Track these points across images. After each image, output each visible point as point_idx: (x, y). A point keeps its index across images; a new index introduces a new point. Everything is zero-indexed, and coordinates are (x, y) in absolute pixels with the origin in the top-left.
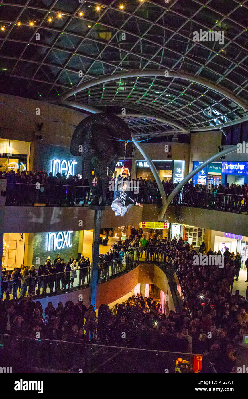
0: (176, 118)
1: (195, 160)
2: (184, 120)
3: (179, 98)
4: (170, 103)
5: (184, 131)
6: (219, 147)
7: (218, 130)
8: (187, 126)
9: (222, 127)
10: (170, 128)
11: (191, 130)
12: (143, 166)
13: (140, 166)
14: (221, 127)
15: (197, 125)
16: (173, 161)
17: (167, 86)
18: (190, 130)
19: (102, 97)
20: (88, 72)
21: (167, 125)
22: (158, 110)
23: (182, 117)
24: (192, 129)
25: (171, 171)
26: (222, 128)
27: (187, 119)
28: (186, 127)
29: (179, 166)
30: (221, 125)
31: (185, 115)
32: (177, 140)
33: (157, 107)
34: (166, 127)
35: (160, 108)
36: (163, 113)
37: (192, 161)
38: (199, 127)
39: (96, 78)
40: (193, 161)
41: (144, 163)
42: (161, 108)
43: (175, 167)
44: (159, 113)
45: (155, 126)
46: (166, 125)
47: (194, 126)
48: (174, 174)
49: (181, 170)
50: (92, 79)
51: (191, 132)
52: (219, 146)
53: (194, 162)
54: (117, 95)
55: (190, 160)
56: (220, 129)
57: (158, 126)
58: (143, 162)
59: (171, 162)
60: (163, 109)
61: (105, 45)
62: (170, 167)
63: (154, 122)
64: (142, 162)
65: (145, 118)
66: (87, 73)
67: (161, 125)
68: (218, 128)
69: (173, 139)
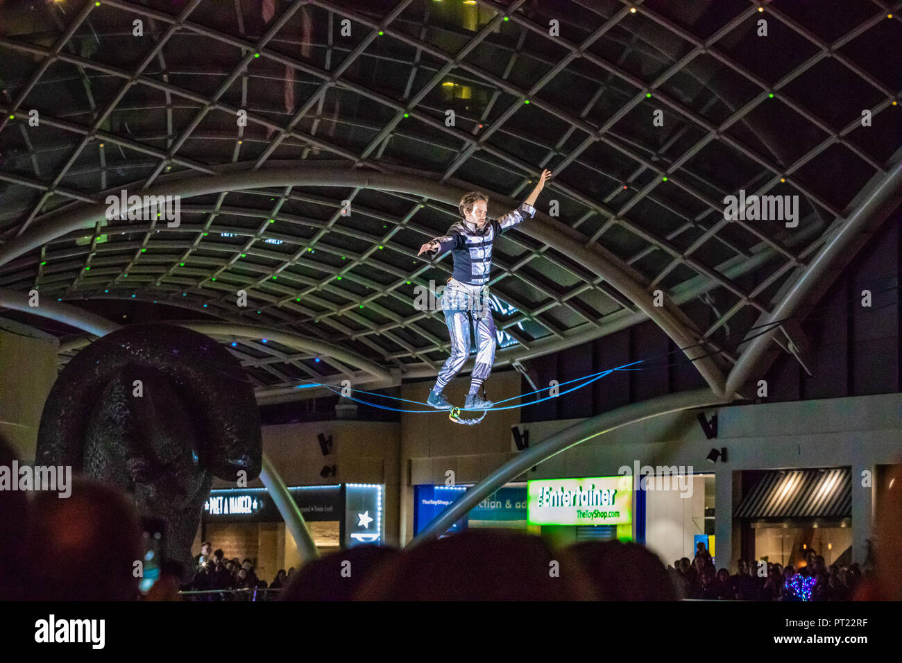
0: (348, 332)
1: (419, 479)
2: (382, 340)
3: (367, 263)
4: (332, 279)
5: (377, 378)
6: (515, 430)
7: (509, 368)
8: (387, 359)
9: (521, 358)
10: (325, 370)
11: (403, 372)
12: (226, 512)
13: (217, 512)
14: (517, 360)
15: (428, 355)
16: (343, 487)
17: (326, 219)
18: (400, 372)
19: (88, 269)
20: (61, 182)
21: (317, 360)
22: (283, 310)
23: (371, 327)
24: (409, 369)
25: (337, 524)
26: (522, 362)
27: (390, 337)
28: (385, 365)
29: (366, 503)
30: (520, 351)
31: (381, 322)
32: (353, 410)
33: (281, 296)
34: (312, 368)
35: (295, 302)
36: (298, 316)
37: (409, 484)
38: (434, 360)
39: (88, 201)
40: (414, 482)
41: (232, 500)
42: (298, 300)
43: (350, 509)
44: (286, 318)
45: (272, 365)
46: (314, 360)
47: (417, 360)
48: (347, 535)
49: (371, 520)
50: (76, 202)
51: (405, 381)
52: (513, 426)
53: (416, 487)
54: (143, 260)
55: (405, 481)
56: (514, 365)
57: (280, 366)
58: (227, 496)
59: (333, 491)
60: (302, 304)
61: (123, 82)
62: (331, 509)
63: (268, 351)
64: (221, 498)
65: (234, 337)
66: (56, 182)
67: (294, 360)
68: (507, 362)
69: (337, 407)
